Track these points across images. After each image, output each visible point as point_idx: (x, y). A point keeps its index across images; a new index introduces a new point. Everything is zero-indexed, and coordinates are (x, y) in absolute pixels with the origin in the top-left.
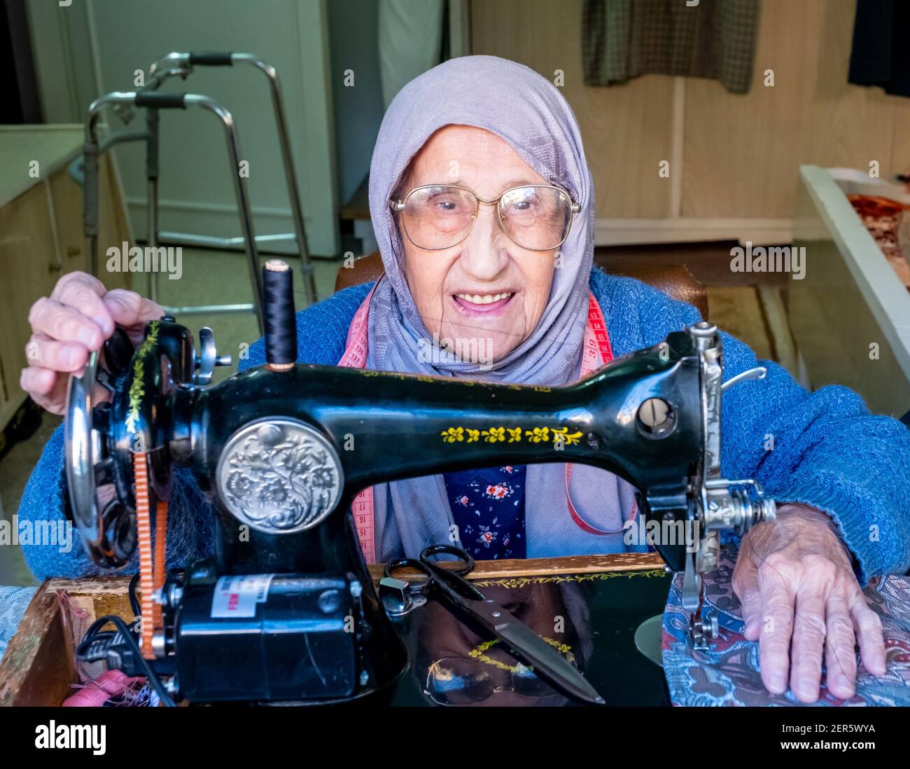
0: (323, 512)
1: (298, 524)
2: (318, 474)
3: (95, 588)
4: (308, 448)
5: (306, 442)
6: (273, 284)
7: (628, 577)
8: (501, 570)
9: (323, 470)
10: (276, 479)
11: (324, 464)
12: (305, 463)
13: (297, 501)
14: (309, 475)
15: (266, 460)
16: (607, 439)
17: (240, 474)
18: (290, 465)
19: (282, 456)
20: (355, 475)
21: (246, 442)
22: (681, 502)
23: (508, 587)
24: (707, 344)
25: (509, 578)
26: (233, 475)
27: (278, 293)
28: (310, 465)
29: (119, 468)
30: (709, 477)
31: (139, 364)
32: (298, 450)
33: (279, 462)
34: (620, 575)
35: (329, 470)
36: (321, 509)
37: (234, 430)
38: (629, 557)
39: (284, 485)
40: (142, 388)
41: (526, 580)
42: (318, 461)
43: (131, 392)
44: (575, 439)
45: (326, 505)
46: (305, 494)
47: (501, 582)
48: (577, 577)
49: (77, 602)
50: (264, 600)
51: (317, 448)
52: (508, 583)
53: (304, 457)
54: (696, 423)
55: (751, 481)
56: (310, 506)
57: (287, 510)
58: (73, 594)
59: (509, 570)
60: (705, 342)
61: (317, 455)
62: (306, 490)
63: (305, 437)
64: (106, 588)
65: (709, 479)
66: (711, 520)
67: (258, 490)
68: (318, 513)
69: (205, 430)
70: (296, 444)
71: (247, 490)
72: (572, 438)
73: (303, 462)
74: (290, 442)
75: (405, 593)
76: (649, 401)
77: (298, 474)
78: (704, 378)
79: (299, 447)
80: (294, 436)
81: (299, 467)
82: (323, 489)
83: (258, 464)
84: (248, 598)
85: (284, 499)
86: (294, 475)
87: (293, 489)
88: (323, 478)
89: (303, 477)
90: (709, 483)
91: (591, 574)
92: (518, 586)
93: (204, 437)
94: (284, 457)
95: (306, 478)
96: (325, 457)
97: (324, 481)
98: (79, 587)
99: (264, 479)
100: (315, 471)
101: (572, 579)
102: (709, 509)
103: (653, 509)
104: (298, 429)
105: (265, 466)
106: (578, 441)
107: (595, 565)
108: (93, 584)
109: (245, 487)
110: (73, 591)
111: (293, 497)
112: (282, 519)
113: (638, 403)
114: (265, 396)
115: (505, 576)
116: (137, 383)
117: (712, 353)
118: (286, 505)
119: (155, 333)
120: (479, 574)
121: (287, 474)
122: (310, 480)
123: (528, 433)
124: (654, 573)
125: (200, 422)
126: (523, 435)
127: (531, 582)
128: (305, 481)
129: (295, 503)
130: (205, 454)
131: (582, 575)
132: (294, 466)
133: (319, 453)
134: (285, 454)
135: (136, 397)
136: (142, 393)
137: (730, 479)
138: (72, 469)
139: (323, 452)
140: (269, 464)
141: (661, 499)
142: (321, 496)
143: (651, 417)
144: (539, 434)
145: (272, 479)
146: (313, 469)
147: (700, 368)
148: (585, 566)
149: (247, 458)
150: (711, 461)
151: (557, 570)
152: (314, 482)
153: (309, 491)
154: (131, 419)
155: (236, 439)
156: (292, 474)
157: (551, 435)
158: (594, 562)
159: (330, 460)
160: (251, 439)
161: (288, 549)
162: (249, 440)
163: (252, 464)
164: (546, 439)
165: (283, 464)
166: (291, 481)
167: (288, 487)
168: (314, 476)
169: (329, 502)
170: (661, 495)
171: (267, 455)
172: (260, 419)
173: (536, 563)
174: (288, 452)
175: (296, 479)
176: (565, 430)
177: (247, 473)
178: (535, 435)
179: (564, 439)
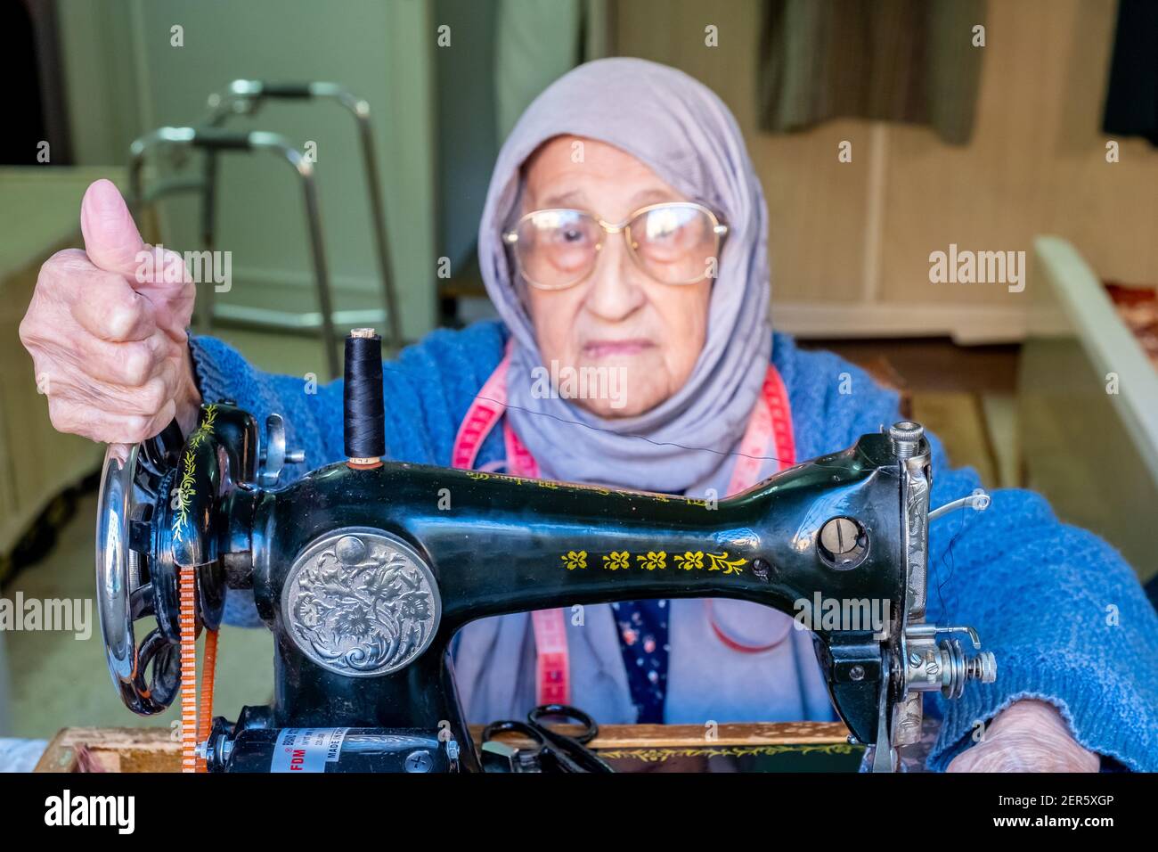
0: (414, 651)
1: (382, 666)
2: (409, 600)
3: (122, 742)
4: (397, 569)
5: (395, 560)
7: (801, 752)
8: (638, 737)
9: (416, 597)
10: (357, 606)
11: (418, 589)
12: (394, 586)
13: (381, 635)
14: (398, 603)
15: (345, 583)
16: (778, 568)
17: (311, 597)
18: (374, 589)
19: (366, 577)
20: (456, 605)
21: (321, 558)
22: (874, 654)
23: (645, 760)
24: (911, 451)
25: (647, 749)
26: (303, 599)
28: (399, 590)
30: (910, 621)
31: (191, 456)
32: (385, 571)
33: (361, 584)
34: (791, 749)
35: (423, 597)
36: (411, 646)
37: (305, 542)
38: (803, 727)
39: (366, 614)
40: (193, 486)
41: (669, 752)
42: (411, 585)
44: (736, 566)
45: (418, 641)
46: (392, 626)
47: (637, 753)
48: (735, 750)
49: (99, 760)
50: (336, 759)
51: (410, 568)
52: (646, 755)
53: (393, 579)
54: (894, 551)
55: (965, 629)
56: (398, 641)
57: (368, 646)
58: (94, 749)
59: (648, 738)
60: (908, 447)
61: (409, 578)
62: (393, 622)
63: (394, 554)
64: (136, 742)
65: (909, 625)
66: (912, 677)
67: (333, 619)
68: (408, 652)
69: (269, 541)
70: (384, 563)
71: (319, 619)
72: (733, 567)
73: (391, 585)
74: (376, 559)
75: (513, 762)
76: (835, 520)
77: (384, 600)
78: (905, 493)
79: (388, 566)
80: (379, 552)
81: (385, 592)
82: (416, 621)
83: (333, 586)
84: (316, 756)
85: (366, 632)
86: (379, 601)
87: (377, 619)
88: (416, 608)
89: (391, 605)
90: (909, 630)
91: (754, 746)
92: (659, 758)
93: (268, 550)
94: (368, 578)
95: (395, 605)
96: (419, 581)
97: (417, 611)
98: (102, 740)
99: (341, 605)
100: (405, 598)
101: (729, 753)
102: (910, 662)
103: (836, 661)
104: (385, 543)
105: (343, 589)
106: (741, 570)
107: (759, 735)
108: (121, 736)
110: (95, 745)
111: (377, 629)
112: (362, 658)
113: (820, 523)
114: (346, 501)
115: (642, 746)
116: (188, 480)
117: (918, 462)
118: (368, 640)
119: (211, 419)
121: (370, 600)
122: (399, 609)
123: (676, 558)
124: (836, 748)
125: (264, 533)
126: (668, 560)
127: (676, 754)
128: (393, 610)
129: (379, 637)
130: (268, 571)
131: (741, 747)
132: (380, 590)
133: (412, 575)
134: (369, 574)
135: (185, 496)
136: (193, 492)
139: (417, 573)
140: (349, 587)
141: (847, 648)
142: (412, 629)
143: (837, 542)
144: (692, 560)
145: (351, 606)
146: (403, 594)
147: (901, 480)
148: (746, 737)
149: (321, 578)
150: (913, 601)
151: (709, 741)
152: (403, 612)
153: (397, 624)
154: (178, 524)
155: (308, 554)
156: (376, 600)
157: (707, 561)
158: (758, 731)
159: (425, 583)
160: (327, 554)
161: (368, 697)
162: (324, 556)
163: (327, 586)
164: (700, 565)
165: (365, 587)
166: (375, 609)
167: (371, 616)
168: (404, 603)
169: (422, 638)
170: (847, 644)
171: (345, 576)
172: (339, 529)
173: (683, 731)
174: (373, 572)
175: (381, 607)
176: (725, 554)
177: (321, 599)
178: (686, 561)
179: (724, 567)
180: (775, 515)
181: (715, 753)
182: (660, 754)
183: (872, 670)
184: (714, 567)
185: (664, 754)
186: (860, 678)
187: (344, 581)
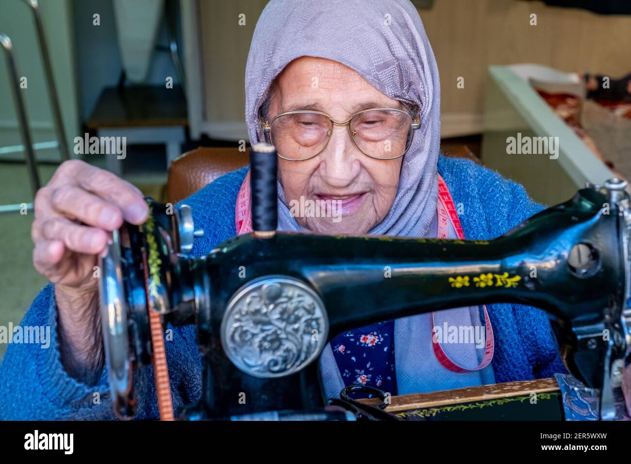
0: (310, 356)
1: (289, 369)
2: (308, 323)
4: (300, 302)
5: (299, 296)
6: (261, 163)
7: (520, 401)
8: (412, 403)
9: (312, 320)
10: (274, 330)
11: (313, 314)
12: (298, 314)
13: (289, 348)
14: (300, 325)
15: (265, 314)
17: (242, 327)
18: (285, 316)
19: (279, 309)
21: (248, 300)
23: (422, 417)
24: (619, 197)
25: (421, 409)
26: (236, 329)
27: (265, 171)
28: (301, 316)
29: (138, 328)
30: (626, 307)
32: (292, 304)
33: (275, 314)
34: (512, 400)
35: (317, 320)
36: (308, 353)
38: (515, 385)
39: (279, 335)
40: (159, 257)
41: (436, 410)
42: (310, 312)
43: (150, 261)
44: (514, 282)
45: (312, 350)
46: (296, 341)
47: (414, 413)
48: (477, 404)
51: (308, 300)
52: (422, 413)
53: (296, 309)
56: (300, 352)
57: (280, 356)
59: (418, 402)
60: (617, 195)
61: (308, 307)
62: (297, 339)
63: (297, 292)
65: (625, 309)
67: (257, 340)
68: (306, 358)
69: (207, 291)
70: (290, 298)
71: (248, 341)
72: (512, 282)
73: (296, 313)
74: (286, 297)
76: (577, 247)
77: (291, 324)
79: (293, 301)
80: (287, 292)
81: (293, 317)
82: (312, 336)
83: (258, 317)
85: (278, 348)
86: (288, 325)
88: (312, 327)
89: (296, 326)
90: (624, 312)
91: (489, 400)
92: (431, 415)
93: (207, 297)
94: (281, 310)
95: (298, 327)
96: (314, 308)
99: (263, 331)
100: (306, 321)
101: (474, 406)
103: (579, 337)
104: (292, 285)
105: (264, 319)
106: (517, 284)
107: (488, 393)
109: (247, 339)
111: (287, 345)
112: (276, 364)
114: (260, 259)
115: (416, 408)
116: (154, 254)
117: (625, 204)
118: (280, 353)
120: (394, 407)
121: (282, 325)
122: (301, 329)
123: (476, 279)
124: (540, 396)
126: (471, 281)
127: (440, 411)
128: (297, 330)
129: (288, 350)
130: (208, 312)
131: (481, 402)
132: (289, 317)
133: (310, 305)
134: (282, 307)
135: (155, 265)
136: (159, 262)
138: (108, 329)
139: (313, 304)
140: (268, 317)
141: (585, 328)
142: (309, 342)
143: (577, 260)
144: (485, 281)
145: (269, 330)
146: (303, 319)
148: (482, 395)
149: (249, 313)
151: (458, 400)
152: (304, 331)
153: (300, 339)
155: (239, 298)
156: (286, 324)
157: (494, 280)
158: (487, 391)
159: (318, 310)
160: (254, 297)
162: (251, 297)
163: (253, 317)
164: (490, 283)
165: (279, 316)
166: (285, 330)
167: (283, 336)
168: (304, 325)
169: (316, 347)
173: (439, 396)
174: (284, 306)
175: (290, 329)
176: (506, 275)
177: (249, 326)
178: (481, 281)
179: (505, 283)
181: (465, 407)
182: (431, 412)
183: (601, 341)
184: (499, 283)
185: (433, 412)
186: (594, 347)
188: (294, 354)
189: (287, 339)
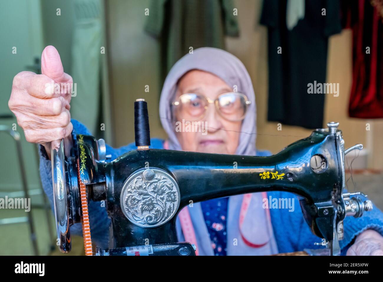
0: (170, 215)
1: (159, 222)
2: (169, 195)
4: (164, 182)
5: (164, 179)
9: (171, 193)
10: (150, 198)
11: (172, 190)
12: (163, 189)
13: (159, 209)
14: (165, 196)
16: (297, 175)
17: (132, 196)
18: (156, 191)
19: (153, 186)
20: (184, 197)
22: (331, 205)
26: (129, 197)
28: (165, 191)
30: (343, 192)
32: (160, 183)
33: (151, 189)
35: (174, 193)
36: (169, 213)
37: (129, 175)
39: (153, 201)
40: (85, 155)
42: (169, 189)
43: (81, 157)
45: (172, 211)
46: (162, 206)
50: (152, 253)
51: (169, 182)
53: (163, 186)
55: (359, 193)
56: (164, 211)
57: (153, 214)
60: (335, 130)
61: (169, 186)
62: (163, 204)
63: (163, 177)
67: (140, 205)
68: (168, 216)
69: (113, 178)
70: (159, 180)
71: (135, 204)
72: (280, 176)
73: (162, 189)
74: (157, 179)
76: (314, 157)
77: (160, 195)
79: (161, 181)
80: (157, 176)
81: (160, 191)
82: (171, 203)
83: (141, 191)
88: (171, 197)
89: (162, 197)
90: (343, 194)
93: (113, 181)
94: (154, 186)
95: (164, 197)
96: (172, 186)
97: (172, 198)
99: (144, 199)
100: (167, 194)
102: (346, 205)
103: (318, 208)
104: (160, 172)
105: (145, 192)
106: (283, 178)
109: (135, 203)
111: (157, 207)
112: (151, 220)
116: (83, 153)
117: (338, 134)
118: (153, 212)
119: (82, 138)
121: (154, 195)
122: (165, 198)
123: (261, 175)
128: (163, 199)
129: (158, 211)
130: (113, 190)
132: (158, 191)
134: (154, 185)
135: (83, 159)
136: (86, 157)
137: (351, 193)
139: (171, 183)
140: (147, 190)
141: (321, 203)
142: (170, 206)
143: (315, 164)
145: (147, 198)
146: (167, 192)
147: (336, 139)
149: (136, 188)
152: (167, 199)
154: (82, 168)
155: (131, 179)
156: (157, 195)
157: (271, 175)
159: (174, 188)
161: (152, 236)
162: (137, 179)
163: (138, 191)
164: (268, 177)
165: (153, 190)
166: (156, 199)
167: (155, 202)
168: (167, 196)
170: (321, 202)
171: (145, 186)
172: (142, 168)
174: (155, 184)
175: (159, 198)
176: (277, 172)
177: (136, 196)
178: (264, 175)
179: (276, 177)
180: (293, 156)
183: (331, 210)
186: (327, 214)
187: (145, 188)
188: (161, 213)
189: (157, 204)
